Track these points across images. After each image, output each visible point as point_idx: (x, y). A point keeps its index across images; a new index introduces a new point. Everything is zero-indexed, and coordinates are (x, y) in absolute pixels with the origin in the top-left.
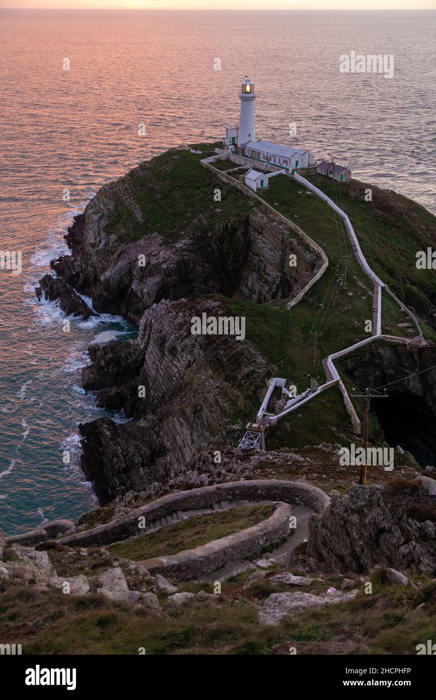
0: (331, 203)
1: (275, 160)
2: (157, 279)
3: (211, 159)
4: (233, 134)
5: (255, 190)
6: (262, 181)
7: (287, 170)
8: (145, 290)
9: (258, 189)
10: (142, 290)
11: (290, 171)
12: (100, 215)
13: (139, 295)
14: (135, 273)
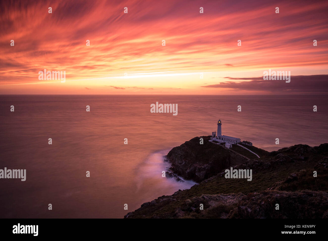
0: (250, 151)
1: (230, 140)
2: (205, 172)
3: (212, 140)
4: (214, 134)
5: (229, 148)
6: (231, 146)
7: (235, 143)
8: (201, 175)
9: (230, 148)
10: (200, 175)
11: (236, 143)
12: (181, 155)
13: (199, 176)
14: (197, 170)
